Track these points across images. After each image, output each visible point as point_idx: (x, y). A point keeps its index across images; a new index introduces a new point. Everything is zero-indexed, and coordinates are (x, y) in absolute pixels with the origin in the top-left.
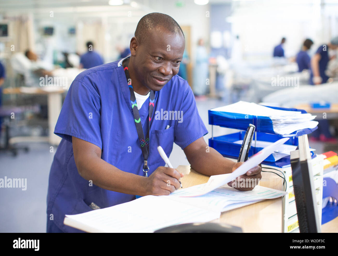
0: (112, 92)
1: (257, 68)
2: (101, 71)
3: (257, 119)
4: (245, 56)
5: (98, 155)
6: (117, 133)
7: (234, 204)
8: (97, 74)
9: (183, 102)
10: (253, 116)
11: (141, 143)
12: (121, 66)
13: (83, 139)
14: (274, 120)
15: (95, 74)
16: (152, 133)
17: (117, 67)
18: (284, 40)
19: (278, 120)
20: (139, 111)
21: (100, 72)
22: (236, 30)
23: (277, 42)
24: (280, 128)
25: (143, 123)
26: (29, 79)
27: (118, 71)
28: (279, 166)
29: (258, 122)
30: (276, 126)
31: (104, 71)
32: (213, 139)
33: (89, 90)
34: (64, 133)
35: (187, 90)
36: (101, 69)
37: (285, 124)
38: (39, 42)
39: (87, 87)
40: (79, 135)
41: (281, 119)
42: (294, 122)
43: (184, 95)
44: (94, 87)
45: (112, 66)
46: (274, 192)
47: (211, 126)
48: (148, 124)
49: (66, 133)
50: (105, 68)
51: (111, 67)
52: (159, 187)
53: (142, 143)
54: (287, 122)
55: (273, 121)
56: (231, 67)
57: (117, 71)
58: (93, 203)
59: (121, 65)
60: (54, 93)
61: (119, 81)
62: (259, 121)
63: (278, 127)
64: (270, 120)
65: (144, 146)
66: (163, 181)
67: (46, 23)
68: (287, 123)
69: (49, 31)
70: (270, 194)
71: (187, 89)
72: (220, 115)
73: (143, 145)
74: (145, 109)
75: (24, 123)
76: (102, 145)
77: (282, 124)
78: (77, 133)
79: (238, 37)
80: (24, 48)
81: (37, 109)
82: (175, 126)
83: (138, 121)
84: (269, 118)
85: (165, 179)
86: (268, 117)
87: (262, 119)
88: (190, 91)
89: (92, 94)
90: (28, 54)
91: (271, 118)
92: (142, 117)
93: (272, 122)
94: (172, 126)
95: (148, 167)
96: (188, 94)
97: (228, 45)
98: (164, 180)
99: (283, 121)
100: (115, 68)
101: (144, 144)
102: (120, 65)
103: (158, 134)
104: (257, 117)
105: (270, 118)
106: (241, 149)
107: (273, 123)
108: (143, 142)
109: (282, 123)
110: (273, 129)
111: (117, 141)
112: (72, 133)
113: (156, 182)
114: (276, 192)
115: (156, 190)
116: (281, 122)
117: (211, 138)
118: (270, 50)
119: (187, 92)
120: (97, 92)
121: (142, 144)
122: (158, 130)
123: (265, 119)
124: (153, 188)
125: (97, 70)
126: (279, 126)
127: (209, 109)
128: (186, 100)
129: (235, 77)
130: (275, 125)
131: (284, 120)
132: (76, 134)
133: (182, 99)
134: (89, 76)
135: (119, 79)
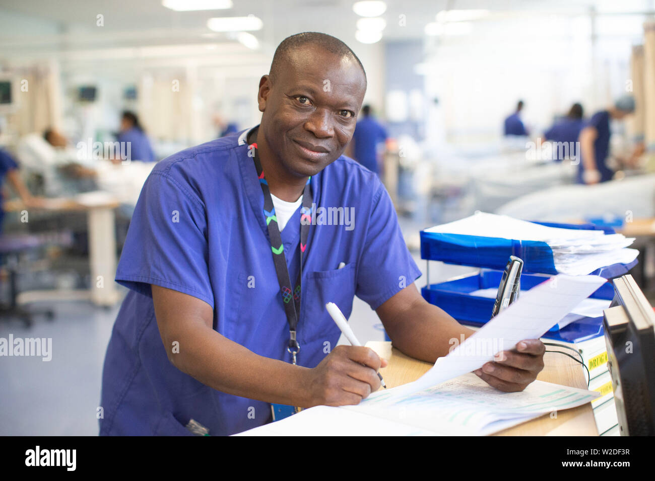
0: (228, 196)
1: (474, 157)
2: (204, 154)
3: (522, 247)
4: (450, 135)
5: (206, 321)
6: (239, 278)
7: (501, 420)
8: (196, 160)
9: (372, 215)
10: (512, 240)
11: (283, 295)
12: (244, 144)
13: (177, 289)
14: (556, 248)
15: (193, 159)
16: (307, 276)
17: (238, 146)
18: (520, 105)
19: (563, 248)
20: (280, 233)
21: (204, 156)
22: (433, 87)
23: (509, 109)
24: (567, 263)
25: (290, 257)
26: (53, 183)
27: (239, 154)
28: (567, 338)
29: (523, 252)
30: (560, 259)
31: (211, 154)
32: (429, 288)
33: (183, 191)
34: (135, 280)
35: (378, 192)
36: (204, 150)
37: (576, 256)
38: (69, 113)
39: (177, 186)
40: (168, 281)
41: (569, 246)
42: (595, 252)
43: (373, 202)
44: (190, 185)
45: (228, 143)
46: (573, 393)
47: (425, 262)
48: (299, 261)
49: (140, 280)
50: (214, 147)
51: (224, 146)
52: (340, 388)
53: (286, 294)
54: (582, 251)
55: (553, 250)
56: (427, 156)
57: (237, 153)
58: (192, 421)
59: (245, 142)
60: (100, 208)
61: (241, 173)
62: (525, 250)
63: (564, 261)
64: (549, 248)
65: (289, 302)
66: (349, 376)
67: (83, 79)
68: (581, 254)
69: (88, 94)
70: (566, 397)
71: (377, 189)
72: (443, 240)
73: (287, 300)
74: (294, 231)
75: (43, 265)
76: (213, 300)
77: (571, 256)
78: (163, 278)
79: (436, 101)
80: (42, 124)
81: (66, 239)
82: (357, 263)
83: (278, 252)
84: (546, 244)
85: (351, 370)
86: (544, 243)
87: (532, 246)
88: (384, 193)
89: (189, 198)
90: (49, 137)
91: (551, 245)
92: (287, 246)
93: (552, 253)
94: (349, 263)
95: (298, 344)
96: (379, 199)
97: (418, 115)
98: (350, 374)
99: (573, 250)
100: (234, 148)
101: (289, 297)
102: (243, 142)
103: (319, 280)
104: (521, 242)
105: (548, 244)
106: (496, 306)
107: (554, 254)
108: (288, 294)
109: (572, 252)
110: (554, 267)
111: (238, 293)
112: (152, 279)
113: (333, 379)
114: (576, 393)
115: (332, 394)
116: (570, 251)
117: (426, 287)
118: (498, 124)
119: (378, 195)
120: (199, 196)
121: (286, 298)
122: (319, 271)
123: (540, 245)
124: (328, 391)
125: (197, 152)
126: (567, 259)
127: (422, 229)
128: (377, 211)
129: (435, 173)
130: (558, 259)
131: (576, 246)
132: (160, 281)
133: (369, 209)
134: (181, 164)
135: (240, 170)
